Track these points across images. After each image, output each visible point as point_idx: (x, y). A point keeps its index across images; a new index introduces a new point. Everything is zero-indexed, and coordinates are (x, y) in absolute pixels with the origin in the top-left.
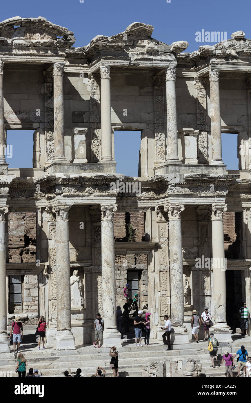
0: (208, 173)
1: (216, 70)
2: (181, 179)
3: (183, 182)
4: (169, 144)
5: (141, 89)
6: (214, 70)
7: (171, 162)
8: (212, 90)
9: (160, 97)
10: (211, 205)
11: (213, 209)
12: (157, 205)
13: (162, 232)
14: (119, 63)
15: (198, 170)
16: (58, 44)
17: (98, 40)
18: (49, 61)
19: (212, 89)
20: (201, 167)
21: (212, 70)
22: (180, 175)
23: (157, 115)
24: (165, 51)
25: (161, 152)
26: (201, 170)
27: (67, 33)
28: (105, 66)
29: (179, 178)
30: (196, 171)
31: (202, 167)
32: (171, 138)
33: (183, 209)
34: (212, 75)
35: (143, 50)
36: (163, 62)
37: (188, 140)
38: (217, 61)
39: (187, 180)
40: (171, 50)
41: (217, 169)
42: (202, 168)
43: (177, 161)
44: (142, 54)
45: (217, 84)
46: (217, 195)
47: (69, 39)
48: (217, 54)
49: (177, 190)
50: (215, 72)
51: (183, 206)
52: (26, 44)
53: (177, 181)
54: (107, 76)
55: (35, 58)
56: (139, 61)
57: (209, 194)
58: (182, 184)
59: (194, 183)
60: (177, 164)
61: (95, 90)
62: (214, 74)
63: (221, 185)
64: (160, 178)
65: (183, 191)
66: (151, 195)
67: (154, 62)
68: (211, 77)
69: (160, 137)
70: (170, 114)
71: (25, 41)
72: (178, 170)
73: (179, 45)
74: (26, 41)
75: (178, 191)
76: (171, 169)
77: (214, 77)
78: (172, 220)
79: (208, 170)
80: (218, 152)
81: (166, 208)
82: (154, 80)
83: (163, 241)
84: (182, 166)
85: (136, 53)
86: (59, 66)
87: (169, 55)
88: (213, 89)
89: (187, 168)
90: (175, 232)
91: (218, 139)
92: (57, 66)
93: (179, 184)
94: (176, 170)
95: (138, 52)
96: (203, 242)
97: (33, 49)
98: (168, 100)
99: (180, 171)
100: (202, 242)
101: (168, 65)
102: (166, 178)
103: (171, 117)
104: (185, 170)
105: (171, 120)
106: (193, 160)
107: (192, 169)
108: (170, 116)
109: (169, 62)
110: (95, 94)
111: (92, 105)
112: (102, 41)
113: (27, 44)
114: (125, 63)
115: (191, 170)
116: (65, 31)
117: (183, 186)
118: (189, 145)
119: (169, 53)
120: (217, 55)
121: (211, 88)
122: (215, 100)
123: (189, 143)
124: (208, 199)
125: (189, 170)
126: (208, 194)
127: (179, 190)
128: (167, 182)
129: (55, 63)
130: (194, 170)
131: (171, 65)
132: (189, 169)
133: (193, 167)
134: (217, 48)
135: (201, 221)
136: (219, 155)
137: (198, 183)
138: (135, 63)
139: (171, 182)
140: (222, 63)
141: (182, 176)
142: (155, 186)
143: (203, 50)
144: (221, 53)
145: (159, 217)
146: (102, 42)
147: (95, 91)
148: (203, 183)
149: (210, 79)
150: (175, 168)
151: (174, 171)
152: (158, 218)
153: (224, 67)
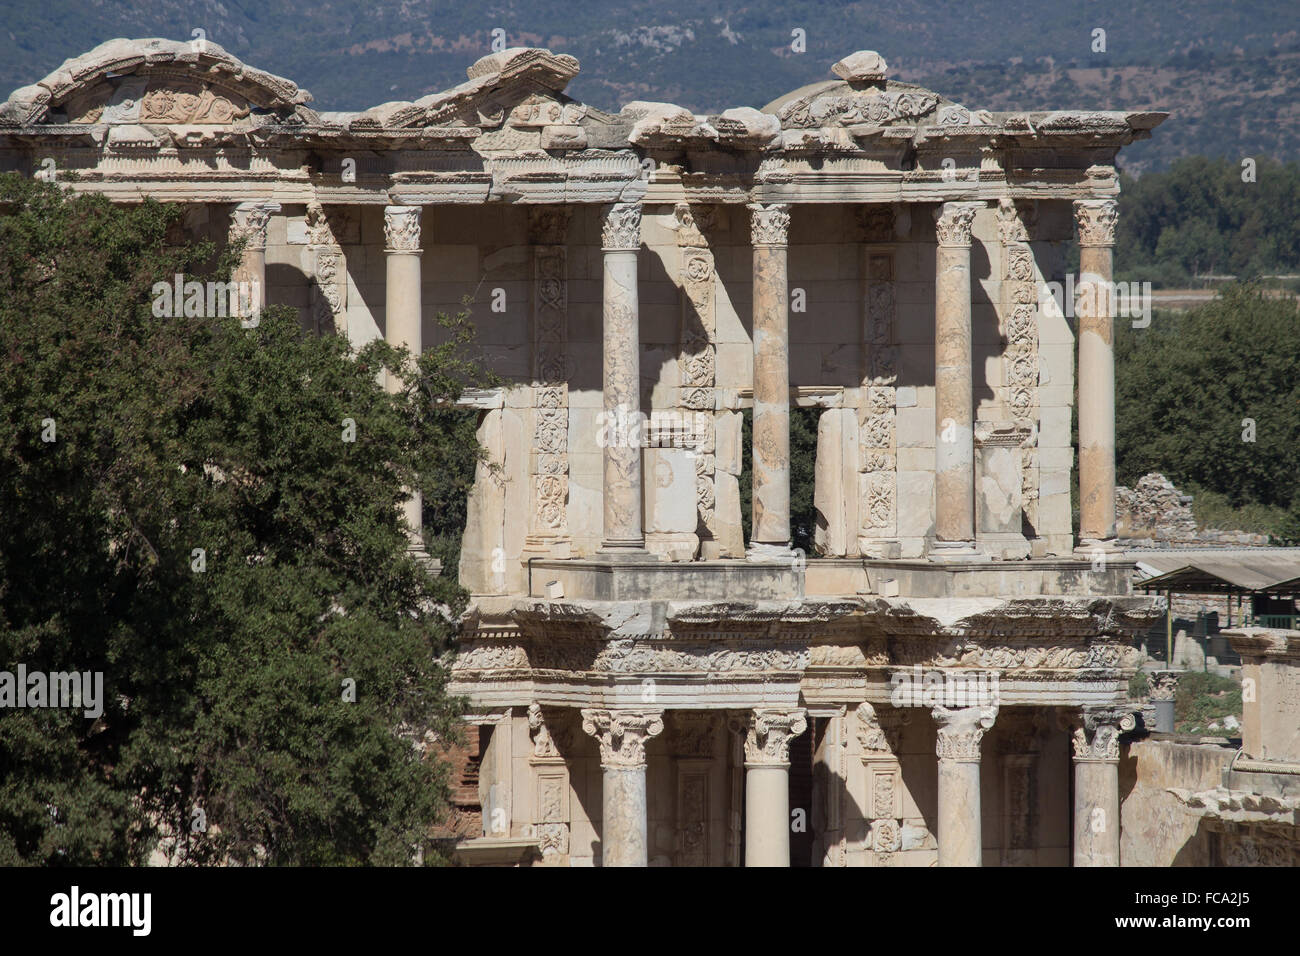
0: (745, 595)
1: (780, 206)
2: (655, 620)
3: (663, 631)
4: (612, 487)
5: (486, 256)
6: (773, 206)
7: (622, 557)
8: (761, 278)
9: (553, 289)
10: (748, 713)
11: (760, 726)
12: (536, 701)
13: (549, 802)
14: (452, 195)
15: (710, 583)
16: (257, 139)
17: (395, 121)
18: (224, 198)
19: (761, 274)
20: (722, 574)
21: (765, 206)
22: (655, 607)
23: (540, 355)
24: (609, 146)
25: (553, 497)
26: (721, 585)
27: (292, 101)
28: (406, 209)
29: (650, 618)
30: (705, 587)
31: (724, 571)
32: (619, 465)
33: (657, 729)
34: (765, 223)
35: (533, 143)
36: (599, 185)
37: (667, 463)
38: (785, 171)
39: (675, 625)
40: (633, 138)
41: (774, 577)
42: (725, 576)
43: (640, 550)
44: (533, 157)
45: (783, 255)
46: (775, 675)
47: (300, 119)
48: (787, 148)
49: (638, 661)
50: (778, 213)
51: (657, 718)
52: (151, 142)
53: (642, 626)
54: (414, 242)
55: (176, 190)
56: (520, 186)
57: (745, 673)
58: (660, 637)
59: (699, 634)
60: (642, 563)
61: (328, 270)
62: (772, 221)
63: (789, 636)
64: (580, 616)
65: (658, 664)
66: (516, 661)
67: (569, 185)
68: (760, 231)
69: (549, 439)
70: (619, 377)
71: (146, 128)
72: (642, 585)
73: (663, 126)
74: (150, 131)
75: (642, 664)
76: (620, 582)
77: (771, 230)
78: (615, 768)
79: (745, 584)
80: (778, 513)
81: (590, 722)
82: (531, 221)
83: (552, 836)
84: (658, 571)
85: (510, 154)
86: (258, 215)
87: (623, 157)
88: (768, 278)
89: (675, 576)
90: (629, 813)
91: (779, 466)
92: (249, 215)
93: (648, 639)
94: (635, 585)
95: (520, 153)
96: (690, 840)
97: (170, 156)
98: (612, 325)
99: (649, 589)
100: (687, 837)
101: (617, 194)
102: (604, 617)
103: (622, 387)
104: (667, 583)
105: (620, 399)
106: (681, 536)
107: (690, 580)
108: (616, 385)
109: (620, 184)
110: (329, 283)
111: (320, 325)
112: (406, 123)
113: (155, 139)
114: (472, 194)
115: (686, 585)
116: (286, 93)
117: (656, 644)
118: (671, 480)
119: (622, 152)
120: (788, 151)
121: (756, 272)
122: (774, 317)
123: (671, 474)
124: (742, 687)
125: (682, 584)
126: (740, 673)
127: (647, 661)
128: (608, 629)
129: (240, 203)
130: (696, 585)
131: (627, 194)
132: (682, 580)
133: (695, 574)
134: (788, 123)
135: (688, 757)
136: (781, 525)
137: (712, 634)
138: (507, 191)
139: (619, 632)
140: (802, 179)
141: (662, 608)
142: (537, 633)
143: (736, 132)
144: (802, 142)
145: (541, 743)
146: (408, 126)
147: (332, 270)
148: (730, 634)
149: (755, 238)
150: (634, 580)
151: (629, 590)
152: (538, 747)
153: (809, 194)
